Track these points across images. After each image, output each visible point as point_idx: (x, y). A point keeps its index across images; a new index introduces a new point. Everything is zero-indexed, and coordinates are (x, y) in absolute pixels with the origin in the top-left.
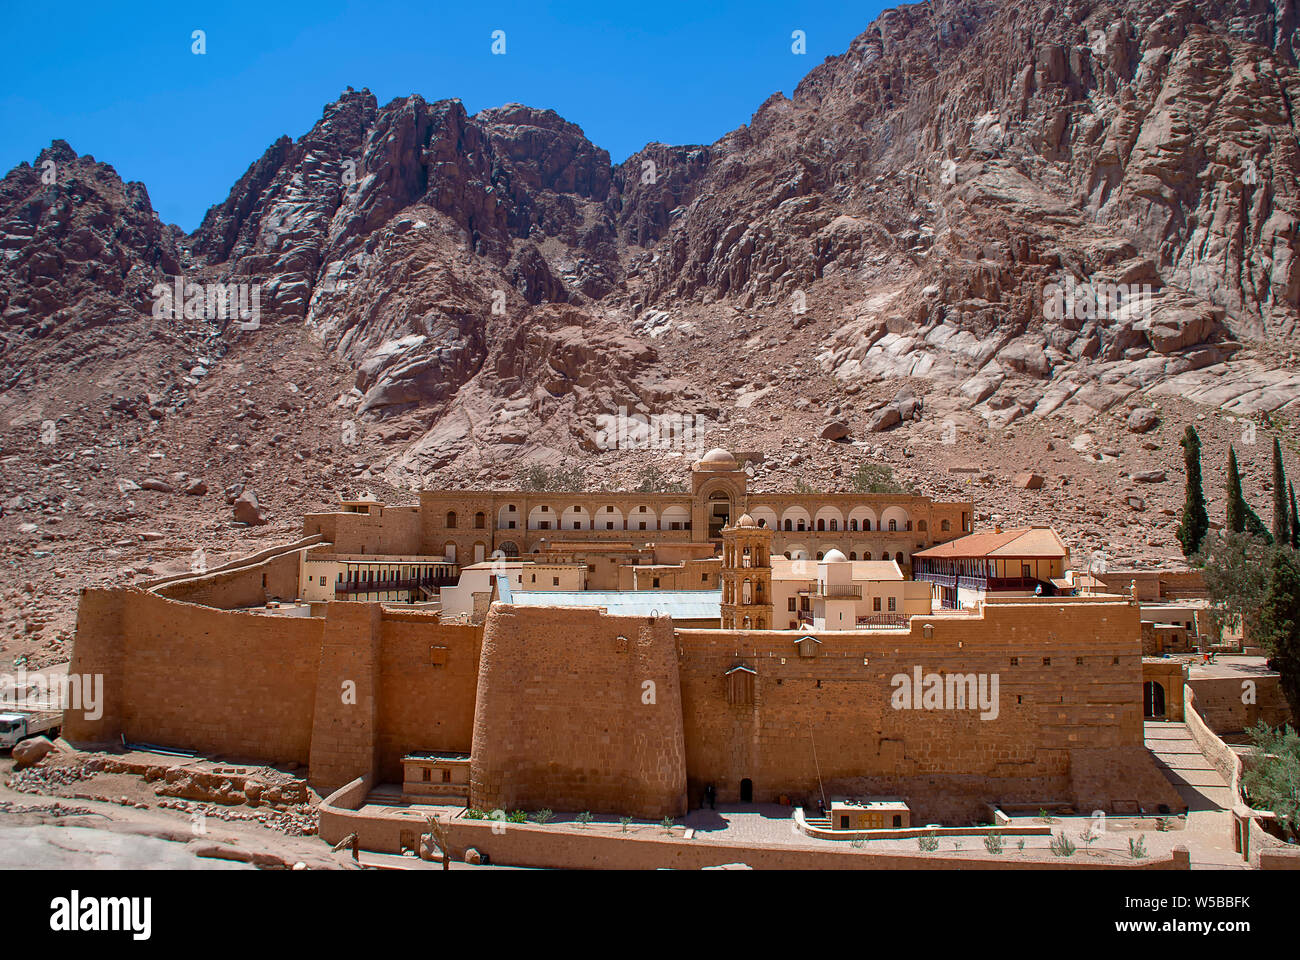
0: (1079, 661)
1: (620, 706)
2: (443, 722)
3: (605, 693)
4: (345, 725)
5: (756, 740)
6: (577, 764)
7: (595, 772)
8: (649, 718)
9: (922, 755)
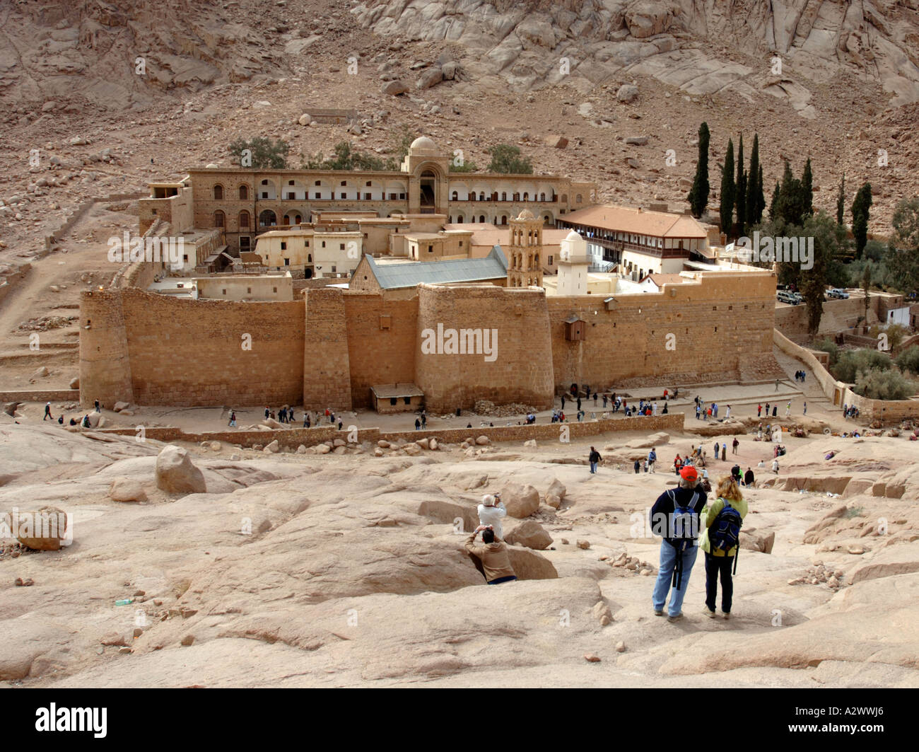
0: (746, 307)
1: (517, 348)
2: (391, 366)
3: (509, 340)
4: (330, 376)
5: (580, 361)
6: (492, 385)
7: (503, 389)
8: (538, 354)
9: (666, 363)
